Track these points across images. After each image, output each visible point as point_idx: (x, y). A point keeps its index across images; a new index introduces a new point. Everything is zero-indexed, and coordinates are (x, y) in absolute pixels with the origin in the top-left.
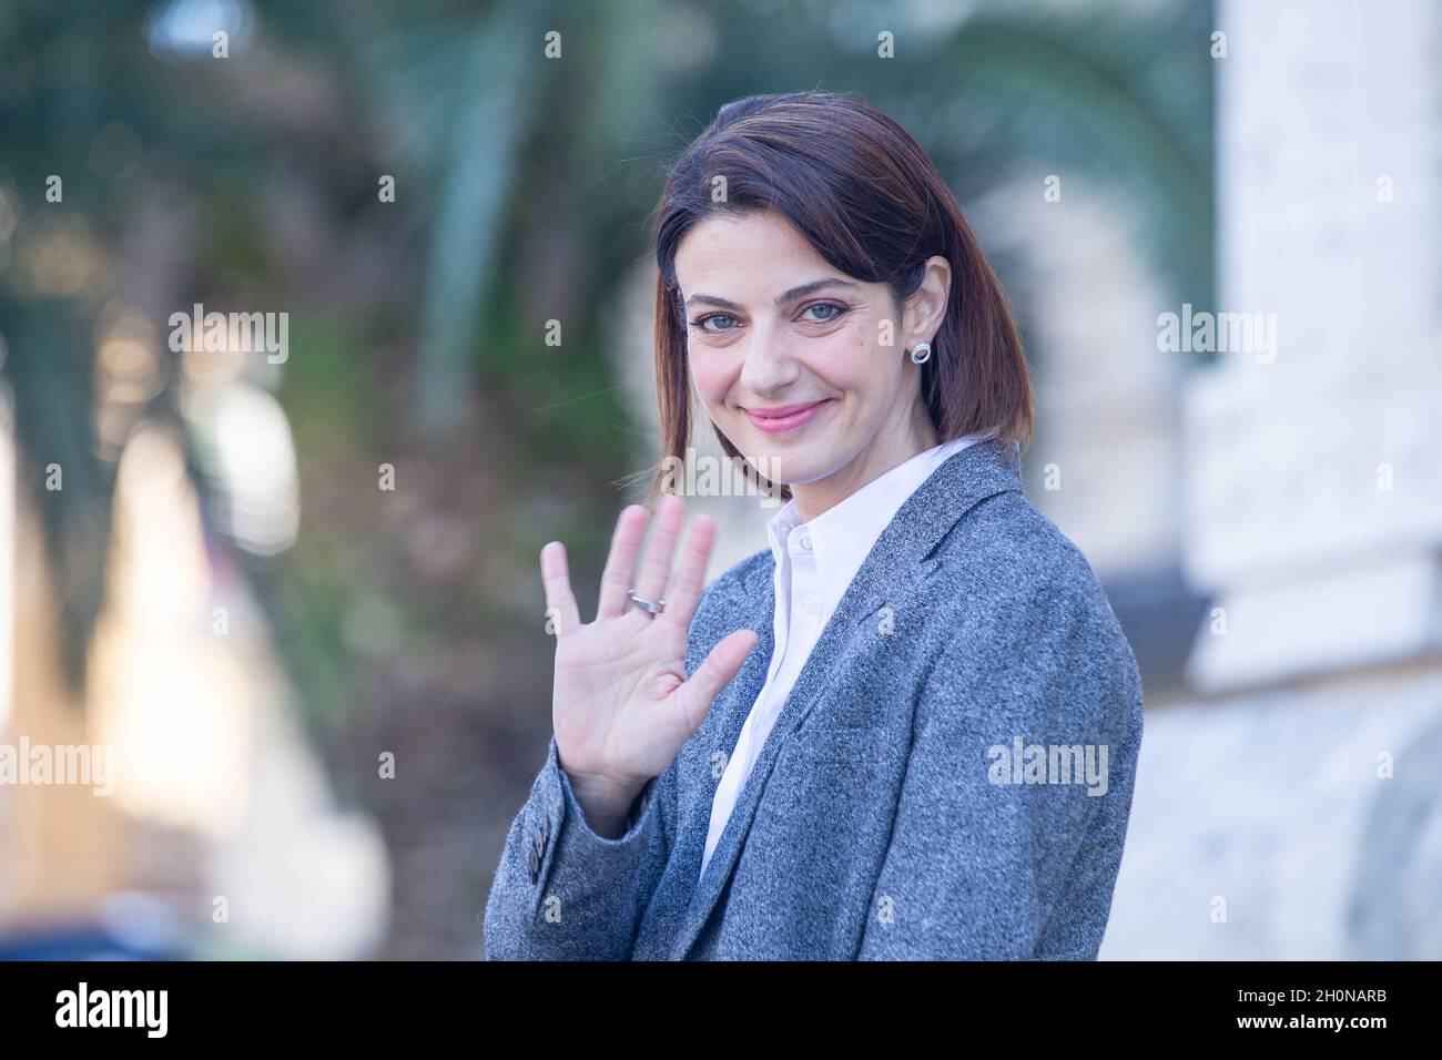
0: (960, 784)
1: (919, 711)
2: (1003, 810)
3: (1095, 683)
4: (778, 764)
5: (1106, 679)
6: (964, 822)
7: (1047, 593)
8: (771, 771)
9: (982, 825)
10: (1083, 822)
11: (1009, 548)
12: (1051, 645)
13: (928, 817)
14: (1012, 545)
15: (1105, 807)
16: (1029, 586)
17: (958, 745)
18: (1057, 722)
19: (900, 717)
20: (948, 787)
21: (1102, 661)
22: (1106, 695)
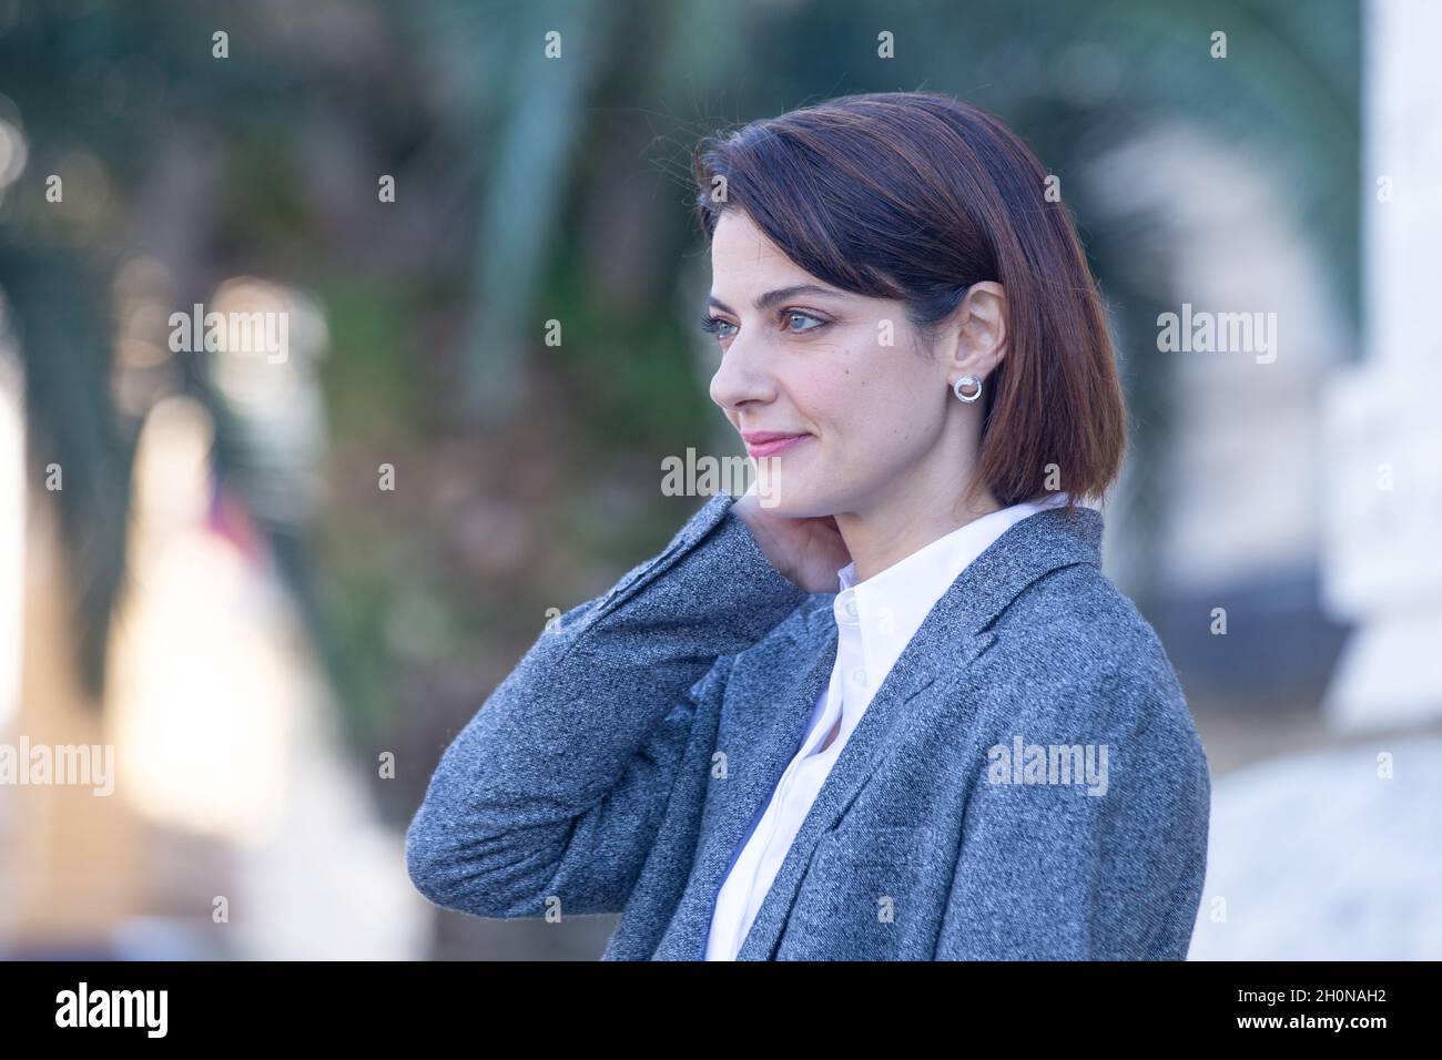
0: (1015, 896)
1: (969, 811)
2: (1065, 928)
3: (1162, 785)
4: (813, 865)
5: (1175, 782)
6: (1020, 940)
7: (1115, 681)
8: (806, 872)
9: (1041, 944)
10: (1141, 941)
11: (1074, 628)
12: (1116, 740)
13: (980, 932)
14: (1078, 624)
15: (1168, 926)
16: (1095, 672)
17: (1013, 852)
18: (1114, 826)
19: (948, 816)
20: (1002, 899)
21: (1172, 762)
22: (1174, 800)
